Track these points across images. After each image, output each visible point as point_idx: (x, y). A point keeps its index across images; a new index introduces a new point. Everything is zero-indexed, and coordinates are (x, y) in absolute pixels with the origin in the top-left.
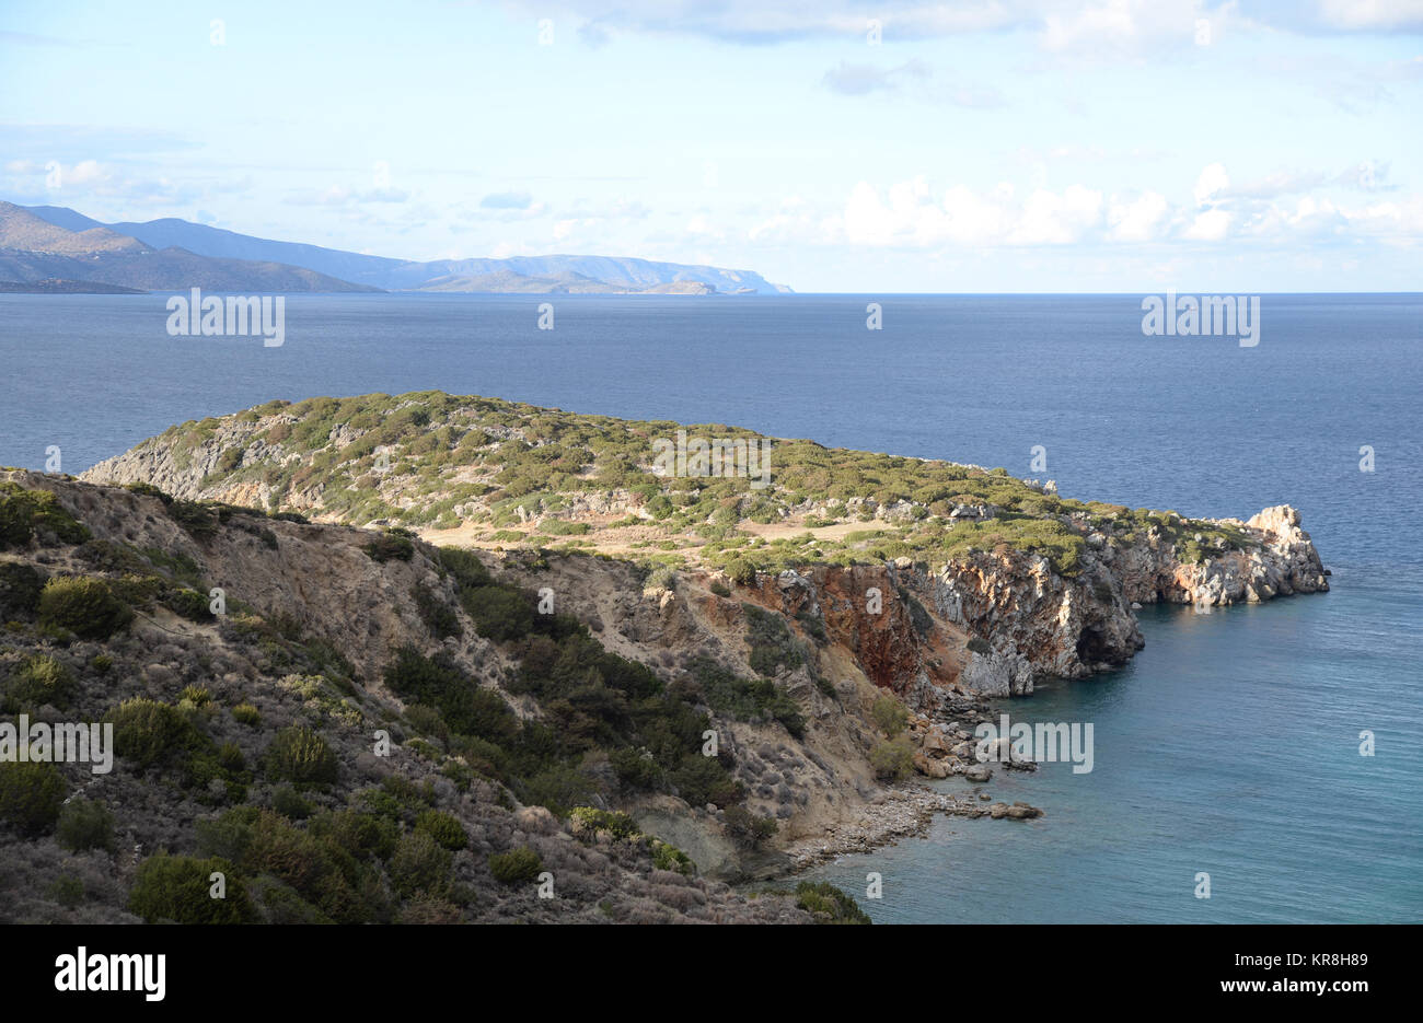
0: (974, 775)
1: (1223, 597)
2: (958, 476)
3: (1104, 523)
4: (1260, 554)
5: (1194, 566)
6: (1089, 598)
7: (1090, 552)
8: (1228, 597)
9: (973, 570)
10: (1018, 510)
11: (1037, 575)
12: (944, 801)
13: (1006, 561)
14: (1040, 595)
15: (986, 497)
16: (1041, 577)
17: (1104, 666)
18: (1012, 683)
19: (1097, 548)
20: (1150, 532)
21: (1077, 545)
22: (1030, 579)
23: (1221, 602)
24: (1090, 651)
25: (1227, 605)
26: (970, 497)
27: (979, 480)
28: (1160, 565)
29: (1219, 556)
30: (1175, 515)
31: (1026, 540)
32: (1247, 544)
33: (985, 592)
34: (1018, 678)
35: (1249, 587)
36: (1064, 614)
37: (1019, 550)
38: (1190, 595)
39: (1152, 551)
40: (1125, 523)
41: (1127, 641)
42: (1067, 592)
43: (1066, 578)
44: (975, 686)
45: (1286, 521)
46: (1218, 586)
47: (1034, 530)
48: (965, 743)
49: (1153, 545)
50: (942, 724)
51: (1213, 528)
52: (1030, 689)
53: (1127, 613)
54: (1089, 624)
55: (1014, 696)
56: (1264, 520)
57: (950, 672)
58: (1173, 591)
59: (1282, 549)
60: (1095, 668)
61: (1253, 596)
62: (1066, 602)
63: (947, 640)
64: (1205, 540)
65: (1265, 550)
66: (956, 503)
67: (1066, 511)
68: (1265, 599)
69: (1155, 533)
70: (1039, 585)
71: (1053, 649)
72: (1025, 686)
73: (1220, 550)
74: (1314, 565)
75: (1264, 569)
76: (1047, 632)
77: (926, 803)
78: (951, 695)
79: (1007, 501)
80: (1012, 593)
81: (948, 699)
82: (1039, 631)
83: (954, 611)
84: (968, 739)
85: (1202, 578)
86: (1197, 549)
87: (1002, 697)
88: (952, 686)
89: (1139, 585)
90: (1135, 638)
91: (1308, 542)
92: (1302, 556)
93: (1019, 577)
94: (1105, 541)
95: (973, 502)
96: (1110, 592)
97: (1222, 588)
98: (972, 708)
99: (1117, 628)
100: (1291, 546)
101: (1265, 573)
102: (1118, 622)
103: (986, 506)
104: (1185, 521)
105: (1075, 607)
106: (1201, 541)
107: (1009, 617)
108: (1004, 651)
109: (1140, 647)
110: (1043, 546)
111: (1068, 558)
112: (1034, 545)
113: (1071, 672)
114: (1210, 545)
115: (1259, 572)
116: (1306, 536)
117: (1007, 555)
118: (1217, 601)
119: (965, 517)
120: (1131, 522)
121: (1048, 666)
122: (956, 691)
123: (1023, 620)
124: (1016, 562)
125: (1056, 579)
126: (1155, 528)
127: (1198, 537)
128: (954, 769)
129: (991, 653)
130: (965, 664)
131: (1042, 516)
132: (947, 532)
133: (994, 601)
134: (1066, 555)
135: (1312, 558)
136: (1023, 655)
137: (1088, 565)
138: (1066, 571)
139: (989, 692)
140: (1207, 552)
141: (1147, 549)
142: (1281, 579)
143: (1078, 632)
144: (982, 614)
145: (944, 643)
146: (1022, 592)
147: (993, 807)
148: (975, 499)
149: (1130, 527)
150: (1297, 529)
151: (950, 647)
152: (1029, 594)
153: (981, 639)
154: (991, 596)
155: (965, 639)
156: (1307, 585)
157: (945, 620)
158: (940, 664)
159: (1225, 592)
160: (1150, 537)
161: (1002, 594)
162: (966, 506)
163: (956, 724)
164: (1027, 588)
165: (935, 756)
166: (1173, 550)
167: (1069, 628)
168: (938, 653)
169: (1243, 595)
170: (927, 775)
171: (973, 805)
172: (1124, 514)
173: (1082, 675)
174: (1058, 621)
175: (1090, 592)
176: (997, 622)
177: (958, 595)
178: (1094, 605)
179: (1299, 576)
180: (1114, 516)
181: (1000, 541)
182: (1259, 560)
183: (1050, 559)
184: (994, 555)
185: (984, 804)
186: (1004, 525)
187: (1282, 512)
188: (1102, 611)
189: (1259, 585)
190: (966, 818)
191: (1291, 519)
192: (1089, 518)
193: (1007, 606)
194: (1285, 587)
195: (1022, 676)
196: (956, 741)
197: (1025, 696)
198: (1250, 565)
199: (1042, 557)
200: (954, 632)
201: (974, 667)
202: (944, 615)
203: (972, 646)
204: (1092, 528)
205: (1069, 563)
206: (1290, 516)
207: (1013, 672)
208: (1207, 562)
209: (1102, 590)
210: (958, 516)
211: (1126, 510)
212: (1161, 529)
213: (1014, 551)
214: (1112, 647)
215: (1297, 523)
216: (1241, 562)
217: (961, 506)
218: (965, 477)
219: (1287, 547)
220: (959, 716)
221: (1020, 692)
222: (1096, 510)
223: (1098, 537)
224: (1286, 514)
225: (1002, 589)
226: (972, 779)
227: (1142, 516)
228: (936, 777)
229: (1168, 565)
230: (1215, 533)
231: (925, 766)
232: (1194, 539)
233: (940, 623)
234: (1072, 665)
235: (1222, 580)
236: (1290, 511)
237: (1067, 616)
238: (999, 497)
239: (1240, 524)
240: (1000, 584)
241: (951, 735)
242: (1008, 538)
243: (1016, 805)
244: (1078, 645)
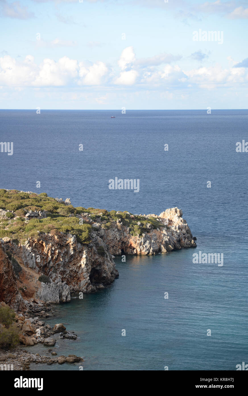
0: (48, 343)
1: (151, 251)
2: (25, 197)
3: (96, 218)
4: (166, 231)
5: (138, 237)
6: (95, 254)
7: (94, 232)
8: (153, 251)
9: (40, 242)
10: (57, 213)
11: (70, 244)
12: (35, 357)
13: (56, 237)
14: (72, 253)
15: (41, 207)
16: (72, 244)
17: (102, 286)
18: (61, 296)
19: (97, 230)
20: (118, 221)
21: (88, 228)
22: (67, 245)
23: (150, 253)
24: (95, 279)
25: (153, 255)
26: (34, 208)
27: (35, 199)
28: (122, 237)
29: (148, 232)
30: (128, 213)
31: (65, 227)
32: (160, 226)
33: (46, 253)
34: (63, 294)
35: (162, 246)
36: (83, 262)
37: (62, 231)
38: (136, 251)
39: (119, 230)
40: (106, 217)
41: (111, 273)
42: (84, 251)
43: (84, 245)
44: (43, 299)
45: (177, 215)
46: (149, 246)
47: (67, 222)
48: (42, 327)
49: (119, 228)
50: (30, 319)
51: (145, 219)
52: (69, 299)
53: (111, 260)
54: (94, 266)
55: (62, 303)
56: (166, 215)
57: (31, 293)
58: (128, 249)
59: (175, 228)
60: (98, 287)
61: (164, 250)
62: (84, 256)
63: (29, 277)
64: (142, 224)
65: (168, 228)
66: (27, 210)
67: (79, 213)
68: (169, 250)
69: (120, 222)
70: (71, 248)
71: (78, 279)
72: (67, 297)
73: (149, 229)
74: (189, 235)
75: (168, 237)
76: (76, 271)
77: (26, 359)
78: (32, 304)
79: (51, 209)
80: (59, 253)
81: (31, 306)
82: (72, 271)
83: (32, 263)
84: (43, 325)
85: (141, 242)
86: (139, 229)
87: (56, 304)
88: (32, 299)
89: (113, 247)
90: (115, 272)
91: (186, 224)
92: (184, 231)
93: (62, 245)
94: (100, 226)
95: (36, 209)
96: (104, 250)
97: (150, 247)
98: (42, 310)
99: (107, 267)
100: (179, 226)
101: (169, 239)
102: (107, 265)
103: (42, 211)
104: (133, 216)
105: (88, 258)
106: (140, 225)
107: (58, 265)
108: (56, 281)
109: (117, 277)
110: (73, 229)
111: (85, 235)
112: (69, 229)
113: (87, 289)
114: (144, 227)
115: (166, 239)
116: (185, 222)
117: (57, 234)
118: (148, 253)
119: (32, 217)
120: (109, 217)
121: (76, 287)
122: (34, 302)
123: (64, 266)
124: (61, 238)
125: (79, 245)
126: (120, 219)
127: (139, 223)
128: (37, 340)
129: (50, 282)
130: (38, 288)
131: (68, 215)
132: (26, 224)
133: (50, 257)
134: (83, 234)
135: (188, 232)
136: (65, 282)
137: (93, 238)
138: (84, 241)
139: (50, 301)
140: (143, 230)
141: (116, 230)
142: (176, 242)
143: (90, 270)
144: (45, 263)
145: (27, 279)
146: (63, 252)
147: (59, 358)
148: (37, 208)
149: (109, 219)
150: (181, 219)
151: (30, 280)
152: (67, 253)
153: (45, 276)
154: (49, 254)
155: (37, 276)
156: (187, 244)
157: (27, 267)
158: (26, 289)
159: (152, 249)
160: (118, 224)
161: (54, 253)
162: (33, 211)
163: (37, 318)
164: (66, 250)
165: (28, 335)
166: (128, 230)
167: (86, 269)
168: (25, 283)
169: (160, 250)
170: (25, 345)
171: (49, 358)
172: (106, 213)
173: (92, 291)
174: (81, 265)
175: (95, 251)
176: (52, 267)
177: (34, 255)
178: (97, 257)
179: (183, 240)
180: (101, 214)
181: (53, 228)
182: (166, 233)
183: (77, 235)
184: (50, 235)
185: (54, 357)
186: (53, 220)
187: (174, 211)
188: (100, 260)
189: (166, 245)
190: (46, 364)
191: (178, 214)
192: (89, 215)
193: (57, 259)
194: (178, 245)
195: (65, 293)
196: (37, 327)
197: (67, 303)
198: (162, 235)
199: (73, 235)
200: (32, 273)
201: (42, 290)
202: (27, 265)
203: (41, 279)
204: (91, 220)
205: (85, 238)
206: (178, 212)
207: (61, 291)
208: (144, 235)
209: (100, 250)
210: (29, 216)
211: (106, 212)
212: (122, 220)
213: (60, 233)
214: (105, 277)
215: (181, 216)
216: (158, 234)
217: (30, 211)
218: (28, 197)
219: (177, 227)
220: (36, 314)
221: (64, 301)
222: (92, 212)
223: (97, 225)
224: (176, 212)
225: (55, 251)
226: (47, 345)
227: (113, 214)
228: (29, 345)
229: (126, 237)
230: (146, 221)
231: (24, 340)
232: (137, 224)
233: (25, 269)
234: (88, 286)
235: (150, 243)
236: (178, 210)
237: (85, 263)
238: (48, 206)
239: (156, 217)
240: (53, 249)
241: (35, 324)
242: (56, 226)
243: (69, 356)
244: (90, 276)
